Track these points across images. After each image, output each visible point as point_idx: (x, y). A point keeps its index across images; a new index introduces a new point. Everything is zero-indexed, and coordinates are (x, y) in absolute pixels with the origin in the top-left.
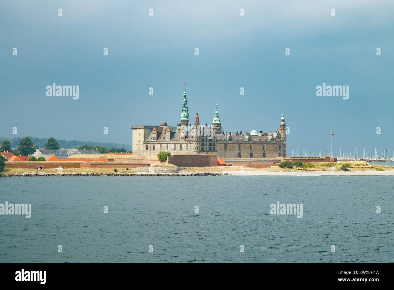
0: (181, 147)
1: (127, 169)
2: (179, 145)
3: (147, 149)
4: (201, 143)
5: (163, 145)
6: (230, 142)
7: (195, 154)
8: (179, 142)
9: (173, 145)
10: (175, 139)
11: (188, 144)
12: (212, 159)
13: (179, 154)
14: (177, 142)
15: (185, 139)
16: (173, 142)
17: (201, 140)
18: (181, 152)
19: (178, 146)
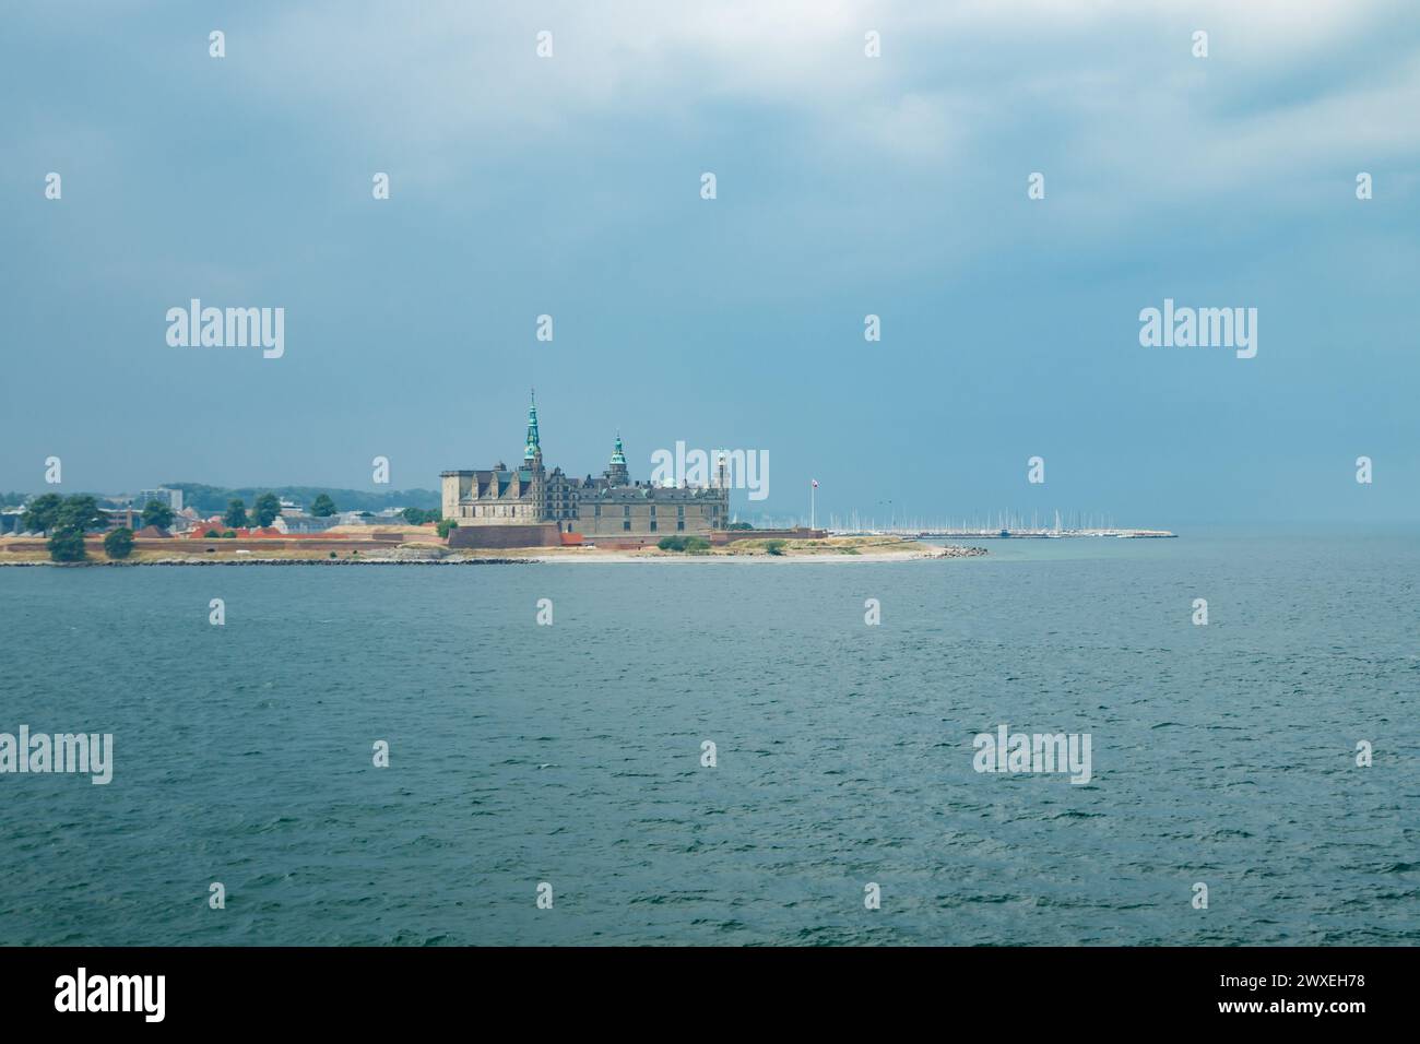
0: (513, 511)
1: (355, 552)
2: (511, 507)
3: (464, 516)
4: (546, 504)
5: (487, 507)
6: (606, 501)
7: (535, 523)
8: (511, 502)
9: (502, 507)
10: (505, 497)
11: (525, 506)
12: (548, 534)
13: (512, 524)
14: (508, 502)
15: (521, 495)
16: (503, 502)
17: (546, 498)
18: (514, 520)
19: (509, 508)
